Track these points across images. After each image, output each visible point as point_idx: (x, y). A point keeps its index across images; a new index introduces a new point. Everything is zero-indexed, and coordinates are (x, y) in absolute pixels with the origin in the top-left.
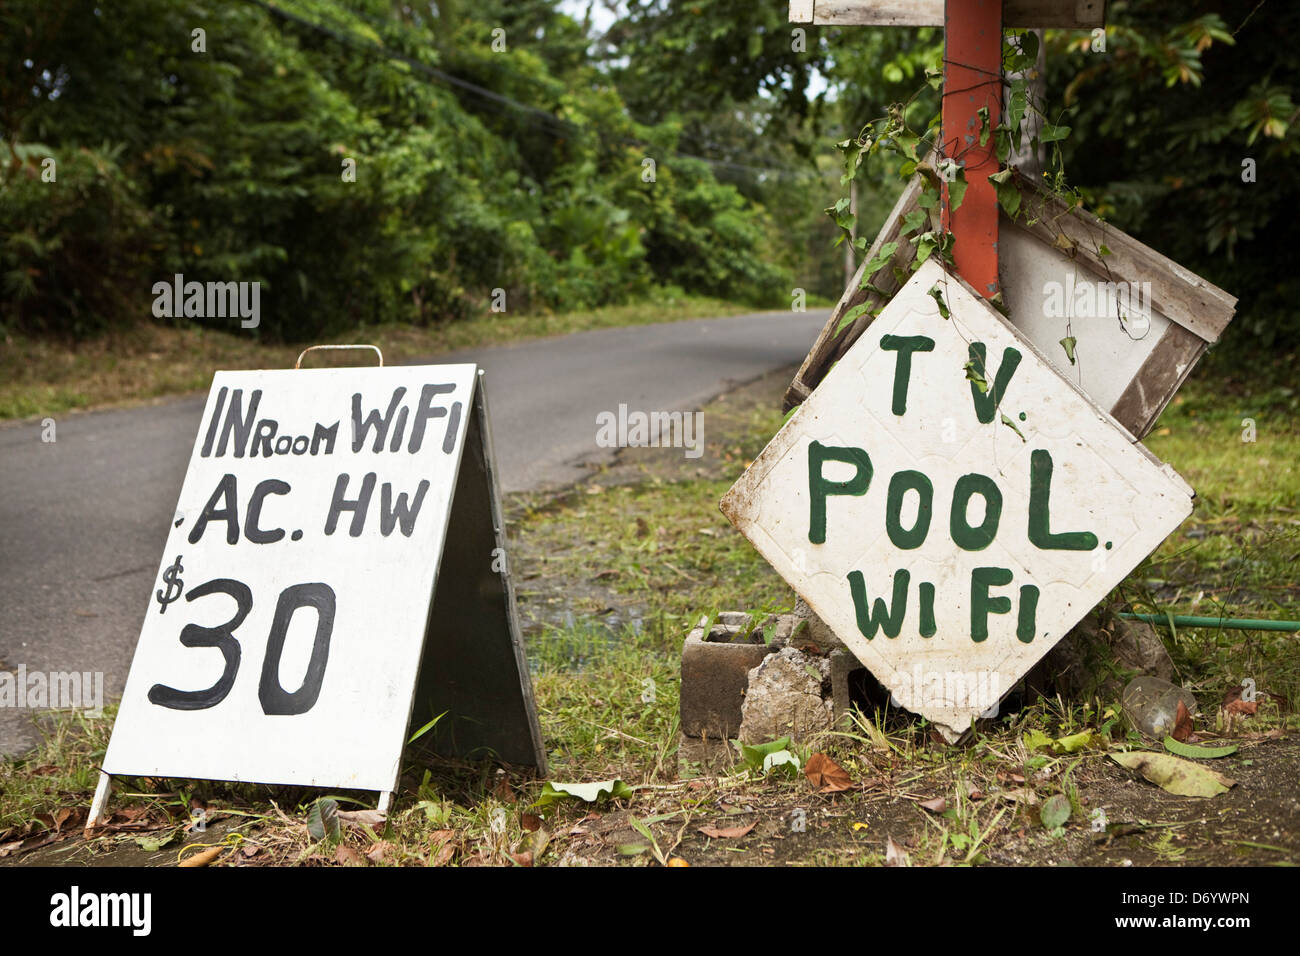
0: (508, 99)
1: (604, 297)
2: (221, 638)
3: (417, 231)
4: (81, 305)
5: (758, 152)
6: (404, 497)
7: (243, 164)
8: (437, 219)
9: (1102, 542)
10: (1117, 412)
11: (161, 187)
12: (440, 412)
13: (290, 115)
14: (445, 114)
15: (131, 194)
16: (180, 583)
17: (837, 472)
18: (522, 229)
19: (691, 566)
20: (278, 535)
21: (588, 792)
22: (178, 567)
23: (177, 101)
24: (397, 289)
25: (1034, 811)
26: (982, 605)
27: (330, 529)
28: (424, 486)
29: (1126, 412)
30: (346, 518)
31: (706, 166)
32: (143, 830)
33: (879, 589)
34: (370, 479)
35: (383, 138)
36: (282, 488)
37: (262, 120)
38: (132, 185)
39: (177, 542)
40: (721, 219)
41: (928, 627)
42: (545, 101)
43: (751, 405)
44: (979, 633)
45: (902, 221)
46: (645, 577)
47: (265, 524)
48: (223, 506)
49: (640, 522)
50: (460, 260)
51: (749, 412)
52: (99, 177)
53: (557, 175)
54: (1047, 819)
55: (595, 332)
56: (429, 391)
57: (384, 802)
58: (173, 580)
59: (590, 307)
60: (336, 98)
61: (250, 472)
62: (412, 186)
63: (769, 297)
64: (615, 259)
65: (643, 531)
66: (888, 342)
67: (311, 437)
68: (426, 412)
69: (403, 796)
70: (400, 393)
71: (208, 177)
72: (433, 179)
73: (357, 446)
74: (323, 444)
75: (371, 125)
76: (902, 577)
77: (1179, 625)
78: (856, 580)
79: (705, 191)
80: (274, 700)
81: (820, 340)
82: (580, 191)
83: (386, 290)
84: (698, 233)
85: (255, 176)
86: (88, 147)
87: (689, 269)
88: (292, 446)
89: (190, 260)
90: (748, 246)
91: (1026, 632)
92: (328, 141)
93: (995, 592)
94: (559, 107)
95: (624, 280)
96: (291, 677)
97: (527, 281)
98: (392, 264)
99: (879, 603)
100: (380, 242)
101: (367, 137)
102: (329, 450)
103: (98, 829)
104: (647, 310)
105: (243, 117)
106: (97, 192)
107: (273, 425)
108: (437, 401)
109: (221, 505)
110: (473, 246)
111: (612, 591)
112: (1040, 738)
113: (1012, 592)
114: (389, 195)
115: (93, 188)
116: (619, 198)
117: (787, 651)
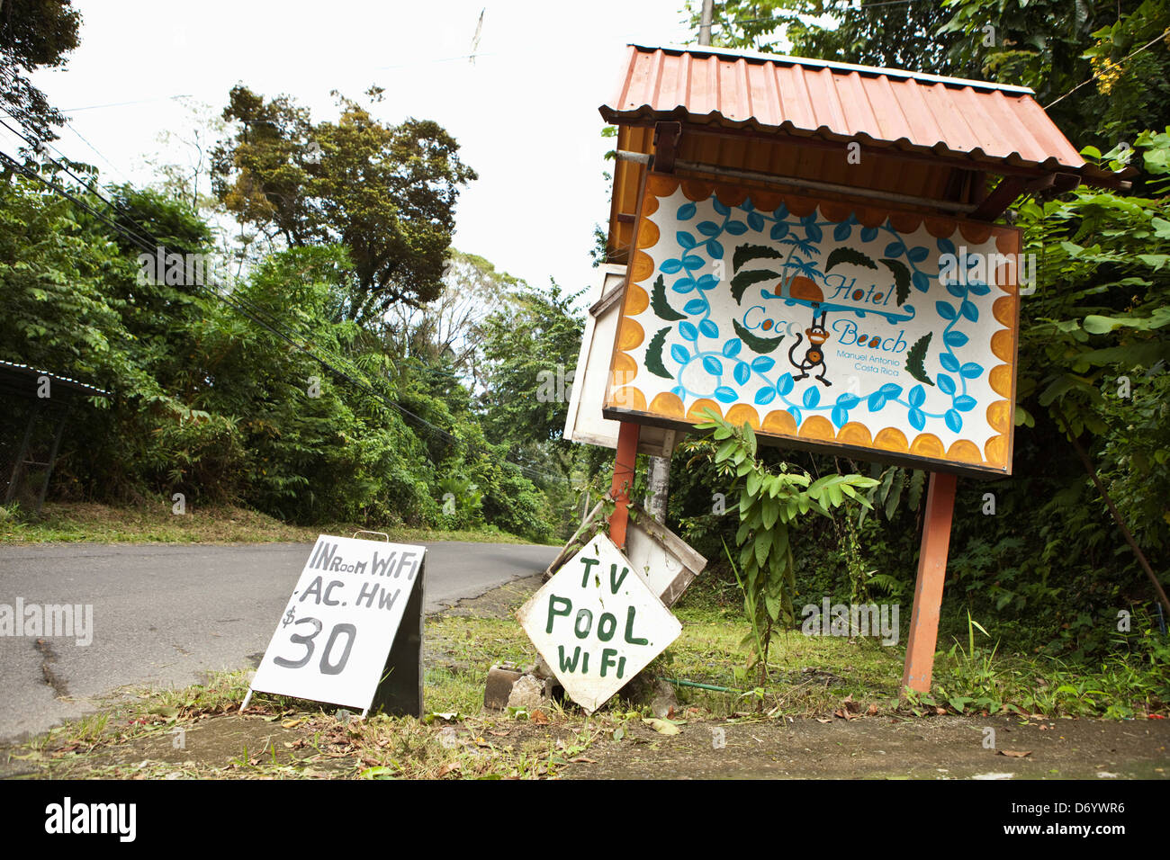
0: (427, 422)
1: (458, 526)
2: (306, 640)
3: (372, 479)
4: (201, 490)
5: (545, 465)
6: (390, 595)
7: (296, 435)
8: (383, 475)
9: (649, 643)
10: (662, 597)
11: (253, 440)
12: (409, 564)
13: (323, 414)
14: (397, 426)
15: (239, 440)
16: (293, 617)
17: (559, 606)
18: (424, 485)
19: (489, 654)
20: (336, 603)
21: (447, 716)
22: (293, 610)
23: (269, 400)
24: (357, 506)
25: (611, 734)
26: (606, 663)
27: (358, 603)
28: (398, 591)
29: (665, 597)
30: (365, 600)
31: (519, 468)
32: (263, 714)
33: (569, 653)
34: (377, 586)
35: (365, 431)
36: (341, 585)
37: (309, 416)
38: (241, 436)
39: (294, 600)
40: (522, 495)
41: (585, 670)
42: (444, 425)
43: (525, 588)
44: (603, 674)
45: (594, 516)
46: (468, 655)
47: (332, 598)
48: (315, 589)
49: (468, 632)
50: (390, 497)
51: (523, 592)
52: (227, 430)
53: (445, 462)
54: (615, 737)
55: (451, 542)
56: (406, 555)
57: (365, 713)
58: (290, 616)
59: (451, 530)
60: (345, 409)
61: (329, 576)
62: (375, 456)
63: (540, 538)
64: (467, 507)
65: (469, 636)
66: (584, 560)
67: (355, 566)
68: (403, 563)
69: (372, 713)
70: (393, 554)
71: (277, 438)
72: (385, 455)
73: (374, 571)
74: (360, 569)
75: (361, 424)
76: (578, 649)
77: (681, 685)
78: (561, 649)
79: (517, 480)
80: (325, 668)
81: (559, 556)
82: (454, 471)
83: (351, 505)
84: (510, 500)
85: (300, 441)
86: (225, 416)
87: (502, 517)
88: (347, 569)
89: (259, 477)
90: (534, 511)
91: (620, 675)
92: (338, 430)
93: (610, 658)
94: (452, 428)
95: (470, 519)
96: (334, 660)
97: (422, 512)
98: (358, 493)
99: (569, 659)
100: (353, 482)
101: (357, 430)
102: (362, 572)
103: (244, 712)
104: (479, 535)
105: (299, 412)
106: (224, 438)
107: (341, 559)
108: (408, 559)
109: (315, 588)
110: (399, 491)
111: (453, 659)
112: (619, 713)
113: (616, 659)
114: (364, 460)
115: (222, 435)
116: (474, 478)
117: (530, 676)
